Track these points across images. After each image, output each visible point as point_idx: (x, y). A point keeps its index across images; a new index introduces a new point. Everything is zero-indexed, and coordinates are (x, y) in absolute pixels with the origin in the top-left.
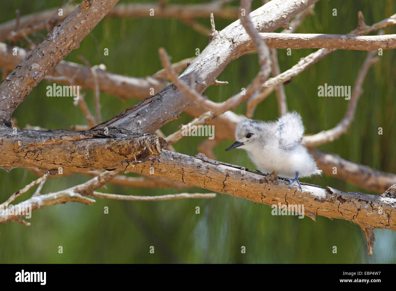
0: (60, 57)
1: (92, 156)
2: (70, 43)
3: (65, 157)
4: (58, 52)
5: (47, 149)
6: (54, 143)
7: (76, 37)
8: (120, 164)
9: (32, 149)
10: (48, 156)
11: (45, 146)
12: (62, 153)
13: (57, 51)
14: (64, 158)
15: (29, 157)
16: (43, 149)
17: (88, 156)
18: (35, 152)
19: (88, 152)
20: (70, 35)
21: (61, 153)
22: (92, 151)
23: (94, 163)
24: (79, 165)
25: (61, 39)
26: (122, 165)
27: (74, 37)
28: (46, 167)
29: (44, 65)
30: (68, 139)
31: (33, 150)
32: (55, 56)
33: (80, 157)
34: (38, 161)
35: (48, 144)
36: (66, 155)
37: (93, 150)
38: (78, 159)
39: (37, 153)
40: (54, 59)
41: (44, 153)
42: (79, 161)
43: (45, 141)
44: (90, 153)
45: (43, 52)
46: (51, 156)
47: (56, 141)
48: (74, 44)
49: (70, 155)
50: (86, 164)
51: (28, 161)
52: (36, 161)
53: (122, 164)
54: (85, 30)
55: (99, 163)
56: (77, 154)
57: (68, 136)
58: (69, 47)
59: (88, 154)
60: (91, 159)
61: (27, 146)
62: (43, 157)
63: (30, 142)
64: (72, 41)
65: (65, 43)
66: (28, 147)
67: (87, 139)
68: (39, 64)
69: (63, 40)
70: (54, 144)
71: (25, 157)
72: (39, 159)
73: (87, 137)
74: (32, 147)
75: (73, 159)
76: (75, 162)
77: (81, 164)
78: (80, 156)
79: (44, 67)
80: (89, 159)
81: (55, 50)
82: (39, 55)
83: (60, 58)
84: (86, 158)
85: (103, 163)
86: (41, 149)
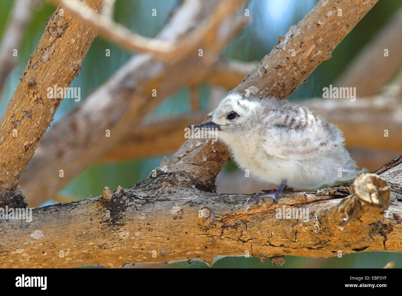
0: (295, 73)
1: (324, 227)
2: (311, 50)
3: (284, 232)
4: (289, 66)
5: (254, 220)
6: (266, 210)
7: (321, 40)
8: (369, 237)
9: (231, 222)
10: (259, 233)
11: (252, 216)
12: (280, 226)
13: (288, 64)
14: (283, 235)
15: (228, 236)
16: (248, 222)
17: (318, 227)
18: (235, 227)
19: (317, 222)
20: (309, 36)
21: (277, 226)
22: (323, 219)
23: (330, 239)
24: (310, 245)
25: (295, 45)
26: (371, 240)
27: (316, 39)
28: (261, 251)
29: (267, 88)
30: (287, 203)
31: (234, 224)
32: (286, 72)
33: (306, 230)
34: (244, 242)
35: (256, 212)
36: (286, 229)
37: (324, 216)
38: (304, 233)
39: (239, 230)
40: (284, 77)
41: (251, 227)
42: (306, 237)
43: (249, 207)
44: (321, 223)
45: (266, 68)
46: (262, 233)
47: (268, 207)
48: (320, 52)
49: (291, 228)
50: (318, 241)
51: (228, 243)
52: (241, 243)
53: (371, 238)
54: (335, 27)
55: (336, 238)
56: (301, 225)
57: (288, 197)
58: (310, 56)
59: (317, 224)
60: (324, 233)
61: (221, 217)
62: (251, 234)
63: (225, 211)
64: (314, 46)
65: (300, 50)
66: (222, 219)
67: (320, 200)
68: (258, 87)
69: (297, 46)
70: (266, 212)
71: (222, 237)
72: (246, 239)
73: (319, 198)
74: (231, 220)
75: (298, 234)
76: (302, 240)
77: (312, 243)
78: (306, 228)
79: (266, 90)
80: (320, 233)
81: (284, 62)
82: (260, 73)
83: (296, 75)
84: (316, 231)
85: (342, 238)
86: (245, 222)
